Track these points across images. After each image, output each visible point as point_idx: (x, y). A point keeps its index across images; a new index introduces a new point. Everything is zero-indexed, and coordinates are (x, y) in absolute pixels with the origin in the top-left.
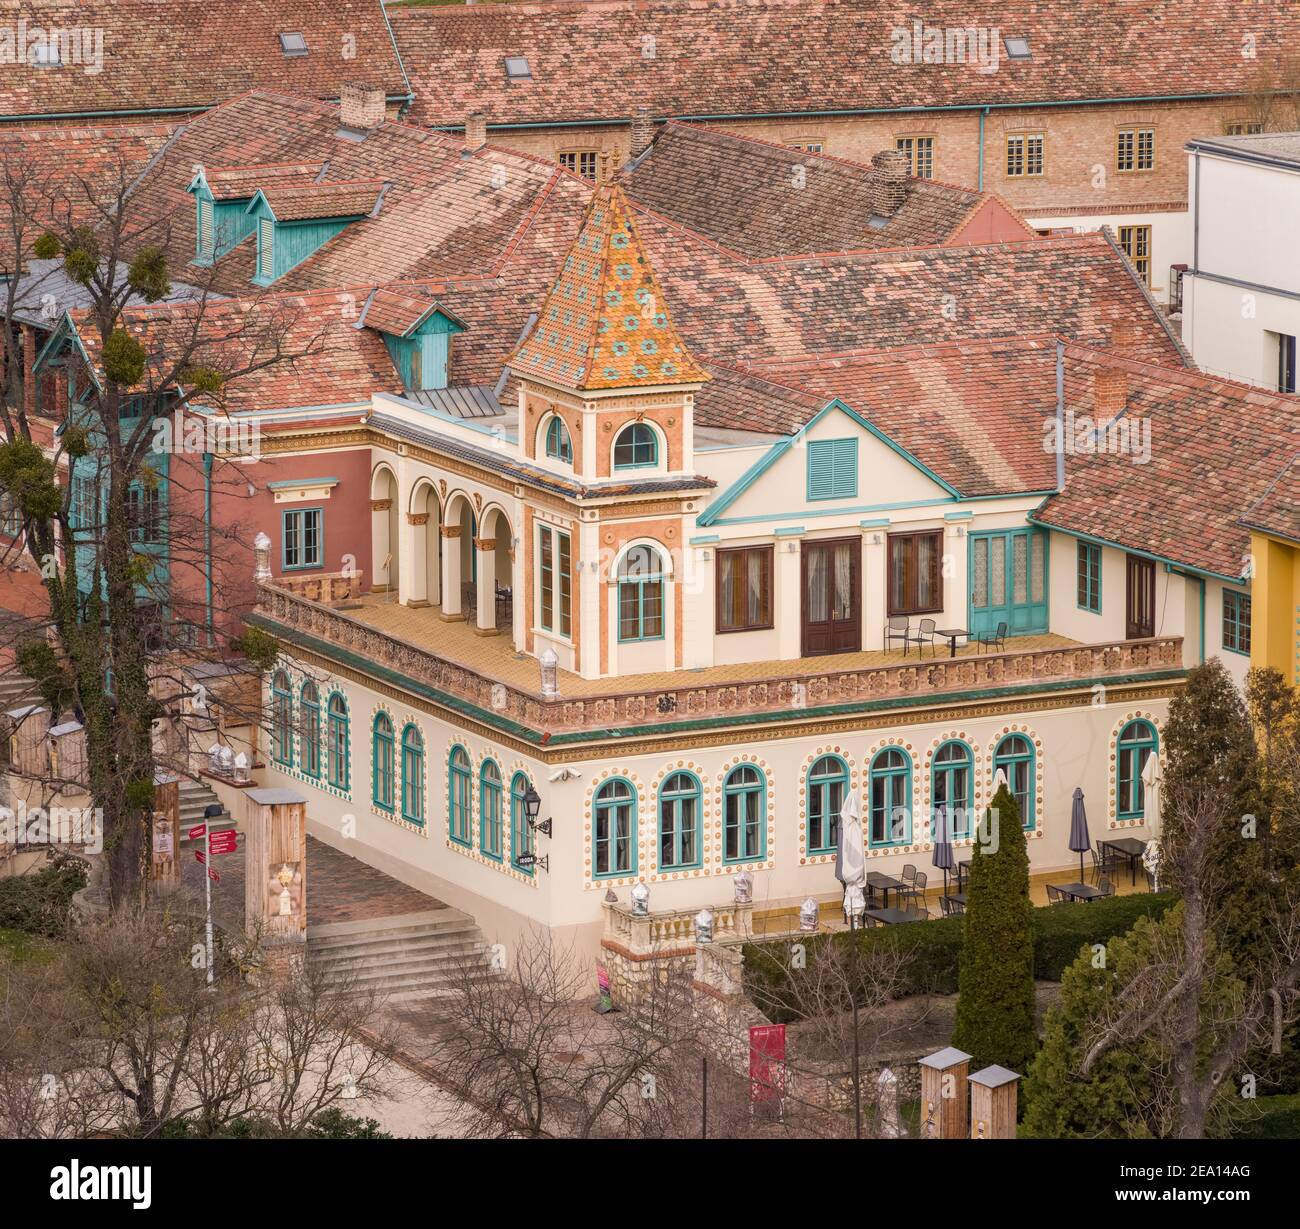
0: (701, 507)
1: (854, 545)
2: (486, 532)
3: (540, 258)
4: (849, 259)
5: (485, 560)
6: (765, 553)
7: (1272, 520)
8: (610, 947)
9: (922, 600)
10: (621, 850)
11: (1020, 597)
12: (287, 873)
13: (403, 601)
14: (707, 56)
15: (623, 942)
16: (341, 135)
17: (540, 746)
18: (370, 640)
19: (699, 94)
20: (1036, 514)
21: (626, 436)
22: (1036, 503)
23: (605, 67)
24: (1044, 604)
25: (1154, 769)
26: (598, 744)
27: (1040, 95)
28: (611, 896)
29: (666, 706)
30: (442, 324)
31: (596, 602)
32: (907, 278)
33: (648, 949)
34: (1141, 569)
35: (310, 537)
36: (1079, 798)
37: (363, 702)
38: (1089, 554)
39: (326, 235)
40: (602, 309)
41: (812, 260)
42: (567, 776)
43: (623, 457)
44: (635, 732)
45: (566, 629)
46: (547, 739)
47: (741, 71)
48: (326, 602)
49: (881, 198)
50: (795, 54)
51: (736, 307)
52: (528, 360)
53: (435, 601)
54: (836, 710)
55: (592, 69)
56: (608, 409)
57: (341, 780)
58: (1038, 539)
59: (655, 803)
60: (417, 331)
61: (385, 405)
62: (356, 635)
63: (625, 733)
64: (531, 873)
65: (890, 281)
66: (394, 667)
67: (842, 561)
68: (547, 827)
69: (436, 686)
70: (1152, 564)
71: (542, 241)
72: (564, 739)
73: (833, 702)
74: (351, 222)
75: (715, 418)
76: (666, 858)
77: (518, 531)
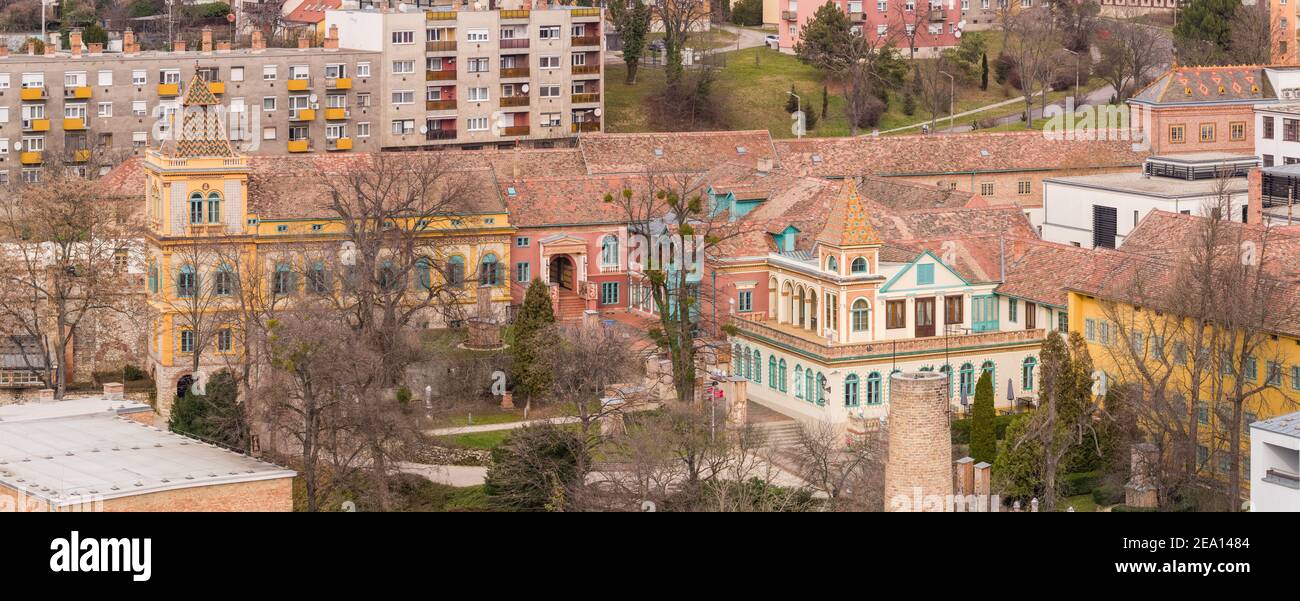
0: (881, 286)
1: (933, 300)
2: (808, 296)
3: (825, 211)
4: (928, 211)
5: (808, 306)
6: (903, 302)
7: (1075, 286)
8: (850, 430)
9: (956, 319)
10: (854, 398)
11: (989, 319)
12: (740, 405)
13: (780, 322)
14: (880, 155)
15: (855, 428)
16: (758, 174)
17: (826, 362)
18: (769, 331)
19: (876, 168)
20: (995, 290)
21: (855, 262)
22: (995, 286)
23: (846, 159)
24: (998, 321)
25: (1036, 370)
26: (847, 362)
27: (992, 169)
28: (851, 413)
29: (869, 350)
30: (792, 230)
31: (845, 317)
32: (949, 218)
33: (863, 431)
34: (1030, 306)
35: (748, 301)
36: (1010, 382)
37: (766, 352)
38: (1013, 302)
39: (752, 206)
40: (847, 219)
41: (917, 212)
42: (836, 372)
43: (854, 269)
44: (859, 358)
45: (835, 328)
46: (829, 360)
47: (892, 160)
48: (753, 321)
49: (940, 196)
50: (910, 155)
51: (892, 227)
52: (823, 237)
53: (790, 322)
54: (928, 352)
55: (842, 159)
56: (849, 252)
57: (758, 380)
58: (996, 299)
59: (866, 382)
60: (784, 233)
61: (773, 256)
62: (763, 329)
63: (856, 358)
64: (823, 406)
65: (944, 219)
66: (776, 340)
67: (929, 306)
68: (829, 389)
69: (791, 345)
70: (1034, 305)
71: (826, 205)
72: (835, 360)
73: (926, 349)
74: (762, 201)
75: (885, 259)
76: (870, 401)
77: (819, 296)
